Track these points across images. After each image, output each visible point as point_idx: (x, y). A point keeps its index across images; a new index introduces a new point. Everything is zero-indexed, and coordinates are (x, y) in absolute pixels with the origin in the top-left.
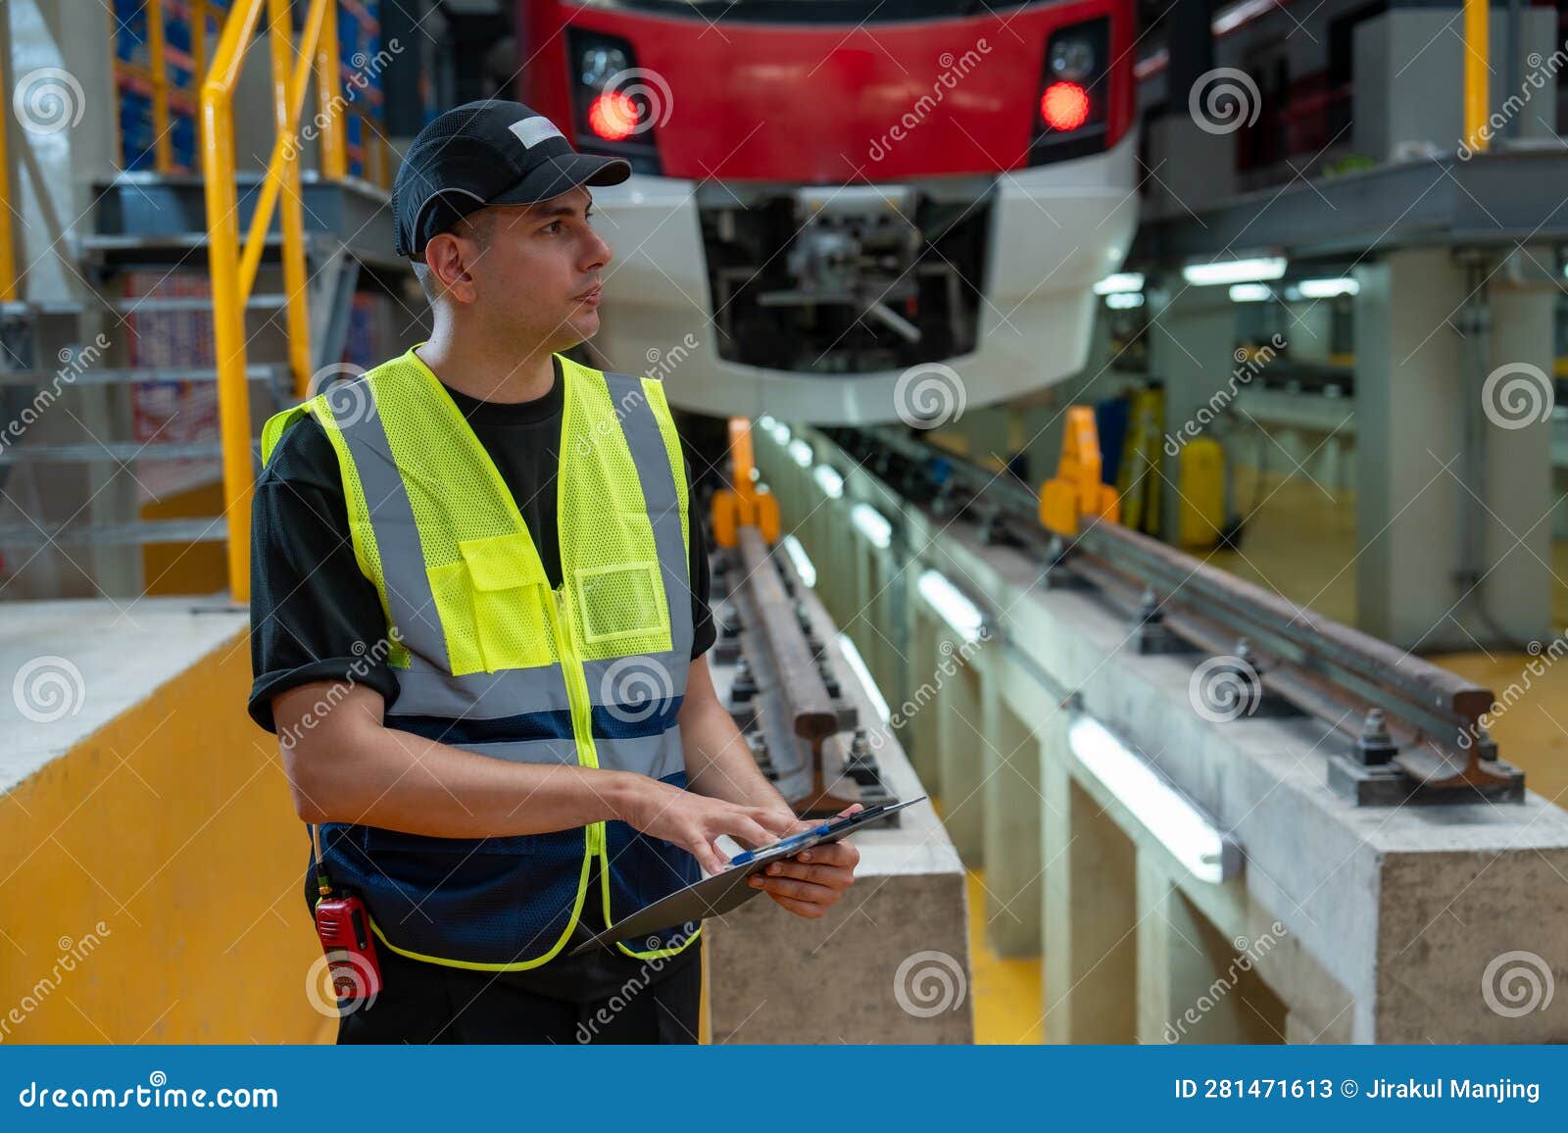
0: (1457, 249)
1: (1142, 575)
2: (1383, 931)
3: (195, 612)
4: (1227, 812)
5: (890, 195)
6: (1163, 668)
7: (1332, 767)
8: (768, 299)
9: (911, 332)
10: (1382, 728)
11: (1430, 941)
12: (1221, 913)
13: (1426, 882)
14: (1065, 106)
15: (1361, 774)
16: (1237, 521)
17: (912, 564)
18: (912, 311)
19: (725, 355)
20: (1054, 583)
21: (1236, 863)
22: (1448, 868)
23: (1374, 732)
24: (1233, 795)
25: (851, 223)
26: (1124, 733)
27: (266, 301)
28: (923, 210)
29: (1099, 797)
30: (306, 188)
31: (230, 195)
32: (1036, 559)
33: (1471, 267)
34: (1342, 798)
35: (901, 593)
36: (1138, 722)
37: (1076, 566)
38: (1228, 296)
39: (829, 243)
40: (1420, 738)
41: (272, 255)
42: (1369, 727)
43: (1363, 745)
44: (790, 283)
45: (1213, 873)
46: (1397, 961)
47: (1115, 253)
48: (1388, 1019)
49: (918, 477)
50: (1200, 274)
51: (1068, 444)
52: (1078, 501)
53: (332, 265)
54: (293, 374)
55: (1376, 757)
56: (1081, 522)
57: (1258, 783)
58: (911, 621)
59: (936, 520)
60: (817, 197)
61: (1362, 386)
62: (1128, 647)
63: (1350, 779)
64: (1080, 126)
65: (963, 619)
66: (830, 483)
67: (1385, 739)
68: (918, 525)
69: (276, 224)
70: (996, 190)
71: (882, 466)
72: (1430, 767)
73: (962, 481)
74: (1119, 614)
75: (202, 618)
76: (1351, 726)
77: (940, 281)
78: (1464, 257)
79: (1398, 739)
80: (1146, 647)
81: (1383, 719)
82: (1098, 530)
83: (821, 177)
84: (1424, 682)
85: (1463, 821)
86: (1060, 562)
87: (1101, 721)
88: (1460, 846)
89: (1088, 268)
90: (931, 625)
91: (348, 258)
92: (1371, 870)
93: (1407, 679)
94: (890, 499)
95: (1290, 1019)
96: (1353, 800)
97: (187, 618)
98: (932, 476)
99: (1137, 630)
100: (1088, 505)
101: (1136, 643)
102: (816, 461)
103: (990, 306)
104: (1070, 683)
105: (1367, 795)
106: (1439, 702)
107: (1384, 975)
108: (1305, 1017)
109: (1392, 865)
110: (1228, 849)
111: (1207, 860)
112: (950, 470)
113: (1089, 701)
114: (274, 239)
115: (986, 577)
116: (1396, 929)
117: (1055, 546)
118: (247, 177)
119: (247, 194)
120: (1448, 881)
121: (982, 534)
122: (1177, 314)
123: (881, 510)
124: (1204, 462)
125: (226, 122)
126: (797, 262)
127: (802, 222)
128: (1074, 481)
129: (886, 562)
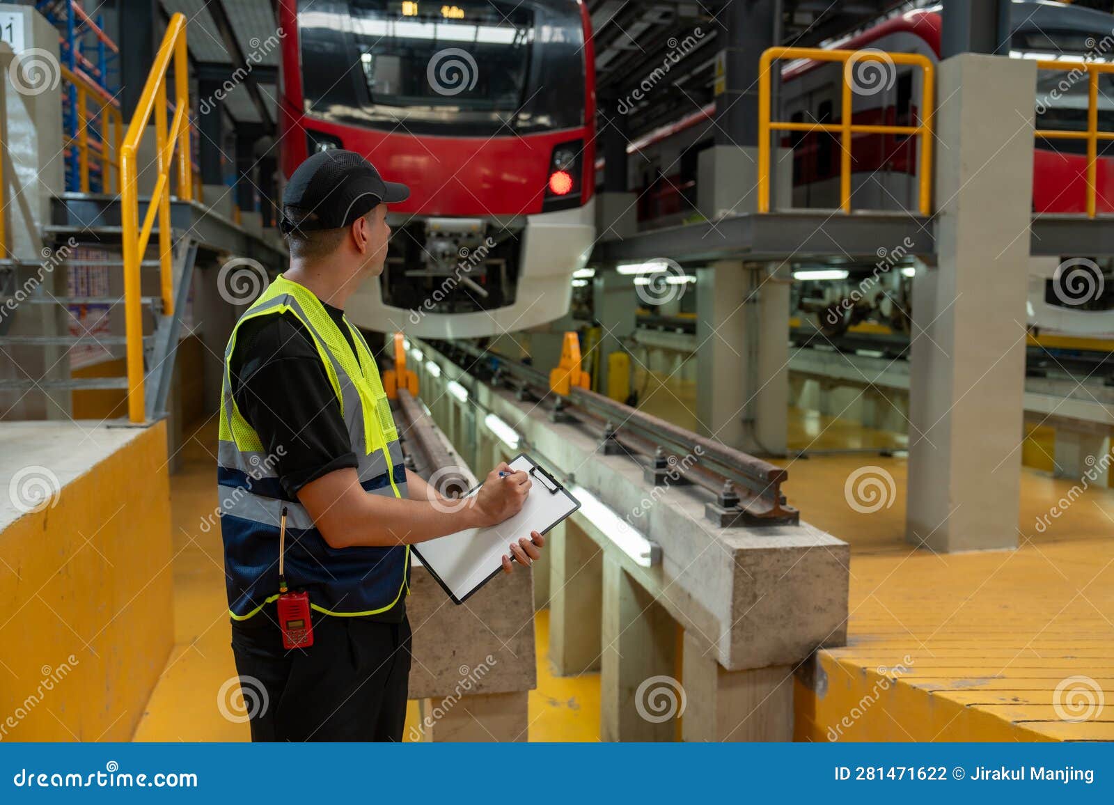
0: (746, 262)
1: (605, 416)
2: (736, 588)
3: (108, 427)
4: (652, 531)
5: (475, 223)
6: (616, 462)
7: (707, 509)
8: (409, 273)
9: (484, 293)
10: (732, 489)
11: (758, 593)
12: (648, 582)
13: (757, 564)
14: (561, 183)
15: (722, 512)
16: (636, 393)
17: (480, 411)
18: (483, 282)
19: (386, 301)
20: (558, 420)
21: (658, 557)
22: (766, 556)
23: (729, 491)
24: (656, 524)
25: (454, 237)
26: (597, 494)
27: (149, 263)
28: (490, 230)
29: (583, 527)
30: (172, 204)
31: (135, 207)
32: (547, 409)
33: (752, 270)
34: (713, 524)
35: (473, 426)
36: (605, 488)
37: (568, 411)
38: (633, 281)
39: (442, 246)
40: (750, 494)
41: (154, 239)
42: (726, 488)
43: (723, 497)
44: (423, 266)
45: (646, 562)
46: (741, 603)
47: (584, 258)
48: (738, 631)
49: (482, 366)
50: (624, 269)
51: (565, 350)
52: (570, 379)
53: (184, 246)
54: (163, 302)
55: (730, 503)
56: (571, 390)
57: (670, 517)
58: (478, 440)
59: (493, 389)
60: (435, 222)
61: (700, 329)
62: (598, 451)
63: (718, 514)
64: (567, 193)
65: (509, 438)
66: (434, 370)
67: (734, 494)
68: (483, 392)
69: (156, 223)
70: (526, 222)
71: (462, 361)
72: (755, 507)
73: (506, 369)
74: (594, 437)
75: (113, 430)
76: (715, 488)
77: (497, 267)
78: (748, 266)
79: (739, 495)
80: (608, 451)
81: (732, 485)
82: (580, 393)
83: (436, 213)
84: (753, 466)
85: (771, 534)
86: (559, 409)
87: (585, 488)
88: (772, 546)
89: (570, 265)
90: (490, 441)
91: (193, 242)
92: (730, 557)
93: (744, 465)
94: (468, 378)
95: (685, 633)
96: (718, 525)
97: (104, 430)
98: (491, 367)
99: (603, 443)
100: (575, 381)
101: (603, 450)
102: (425, 359)
103: (522, 282)
104: (567, 471)
105: (725, 522)
106: (761, 476)
107: (736, 610)
108: (694, 632)
109: (740, 555)
110: (653, 550)
111: (644, 556)
112: (501, 364)
113: (577, 479)
114: (155, 231)
115: (521, 417)
116: (742, 587)
117: (558, 401)
118: (144, 198)
119: (143, 206)
120: (766, 564)
121: (518, 396)
122: (608, 290)
123: (462, 383)
124: (621, 364)
125: (134, 167)
126: (426, 254)
127: (429, 235)
128: (567, 369)
129: (465, 410)
